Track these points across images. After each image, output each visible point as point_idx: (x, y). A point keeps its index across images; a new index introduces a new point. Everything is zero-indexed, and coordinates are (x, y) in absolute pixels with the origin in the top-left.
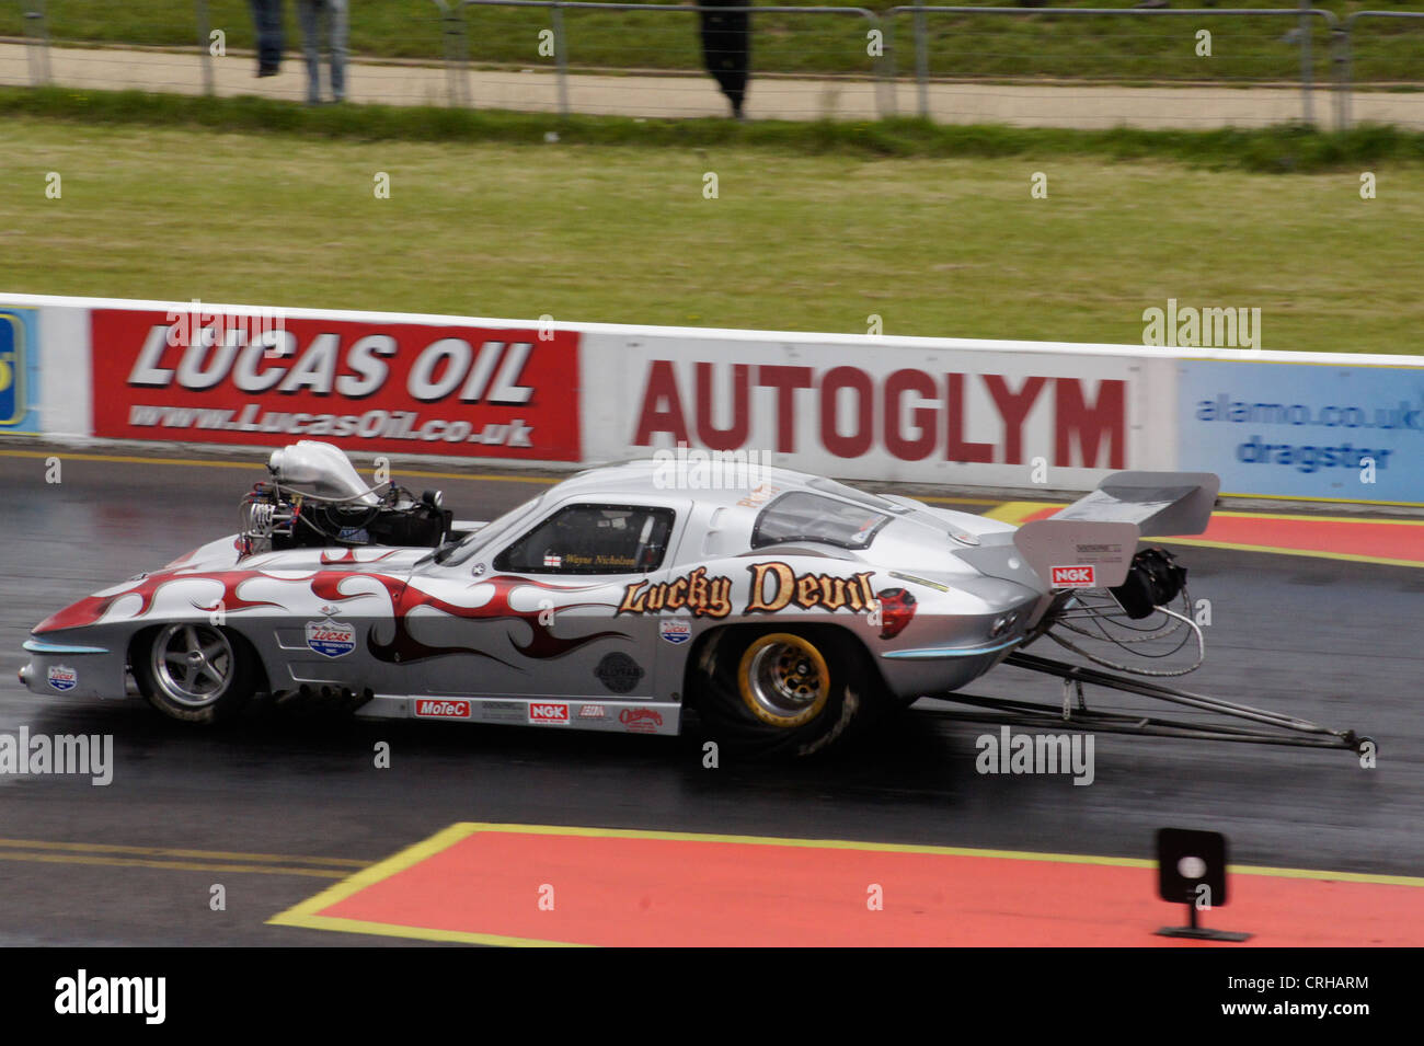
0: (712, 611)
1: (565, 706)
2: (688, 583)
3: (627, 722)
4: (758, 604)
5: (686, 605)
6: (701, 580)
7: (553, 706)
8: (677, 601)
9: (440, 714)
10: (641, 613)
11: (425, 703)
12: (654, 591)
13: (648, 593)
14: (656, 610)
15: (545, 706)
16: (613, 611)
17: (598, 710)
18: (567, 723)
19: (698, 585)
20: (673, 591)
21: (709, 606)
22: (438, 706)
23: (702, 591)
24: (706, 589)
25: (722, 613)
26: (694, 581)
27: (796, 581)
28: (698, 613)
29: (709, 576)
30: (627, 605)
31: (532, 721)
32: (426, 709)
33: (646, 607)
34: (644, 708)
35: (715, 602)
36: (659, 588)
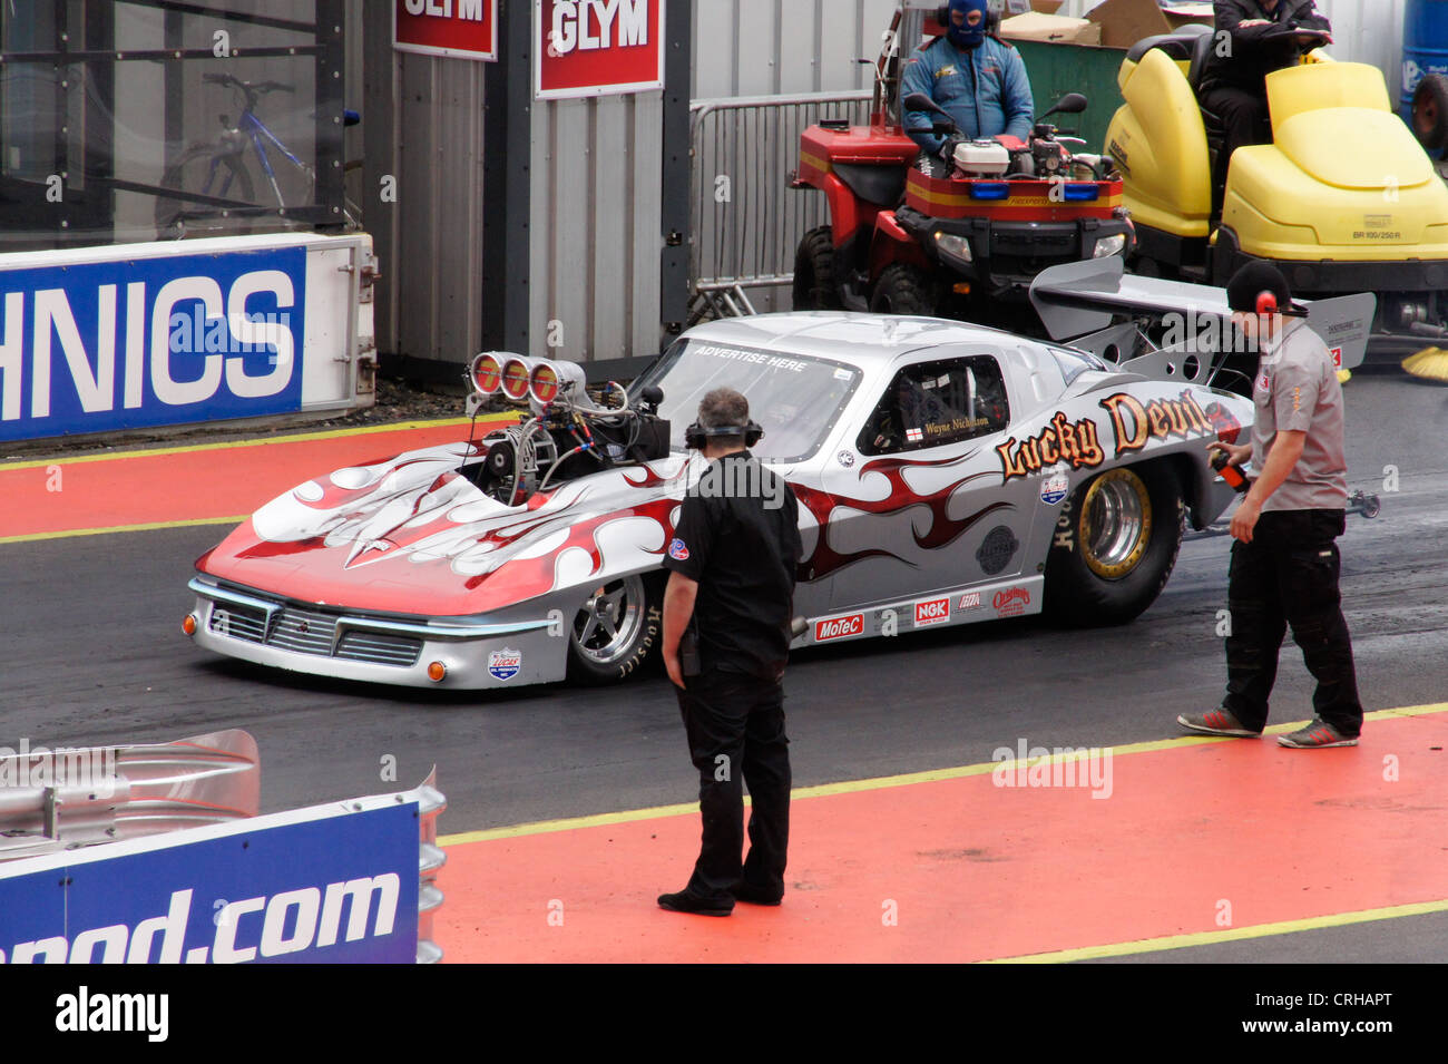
0: (1087, 460)
1: (947, 601)
2: (1055, 432)
3: (999, 607)
4: (1124, 444)
5: (1061, 457)
6: (1066, 427)
7: (936, 602)
8: (1052, 455)
9: (836, 635)
10: (1024, 475)
11: (825, 625)
12: (1025, 448)
13: (1020, 451)
14: (1037, 469)
15: (929, 604)
16: (1000, 479)
17: (974, 600)
18: (947, 619)
19: (1066, 433)
20: (1045, 445)
21: (1083, 455)
22: (836, 626)
23: (1071, 438)
24: (1074, 435)
25: (1097, 460)
26: (1060, 430)
27: (1146, 410)
28: (1077, 464)
29: (1072, 420)
30: (1010, 470)
31: (917, 625)
32: (825, 631)
33: (1027, 469)
34: (1014, 587)
35: (1086, 449)
36: (1029, 444)
